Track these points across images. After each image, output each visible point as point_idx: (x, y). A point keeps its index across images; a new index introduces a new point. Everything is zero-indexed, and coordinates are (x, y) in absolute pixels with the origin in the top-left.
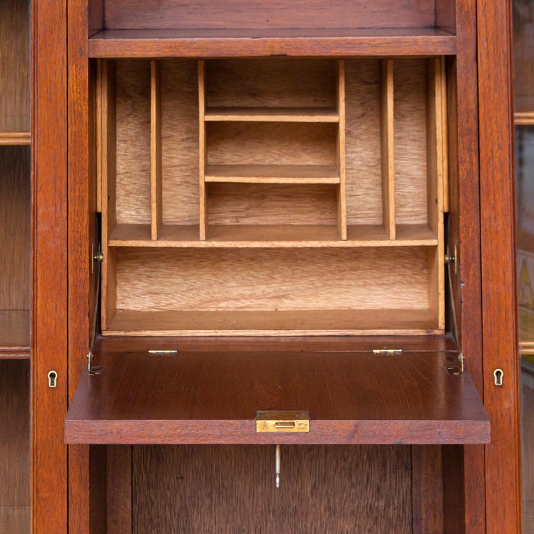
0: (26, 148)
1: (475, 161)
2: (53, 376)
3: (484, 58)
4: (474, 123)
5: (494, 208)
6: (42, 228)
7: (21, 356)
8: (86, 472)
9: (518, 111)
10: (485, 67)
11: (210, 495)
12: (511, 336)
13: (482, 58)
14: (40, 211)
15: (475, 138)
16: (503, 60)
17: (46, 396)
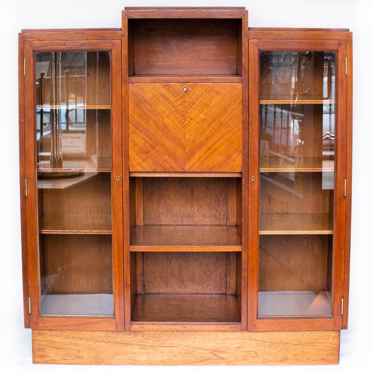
0: (109, 110)
1: (248, 115)
2: (118, 177)
3: (251, 84)
4: (247, 103)
5: (253, 129)
6: (114, 134)
7: (109, 171)
8: (128, 205)
9: (261, 100)
10: (251, 86)
11: (167, 211)
12: (257, 167)
13: (250, 84)
14: (114, 129)
15: (247, 107)
16: (257, 85)
17: (116, 183)
